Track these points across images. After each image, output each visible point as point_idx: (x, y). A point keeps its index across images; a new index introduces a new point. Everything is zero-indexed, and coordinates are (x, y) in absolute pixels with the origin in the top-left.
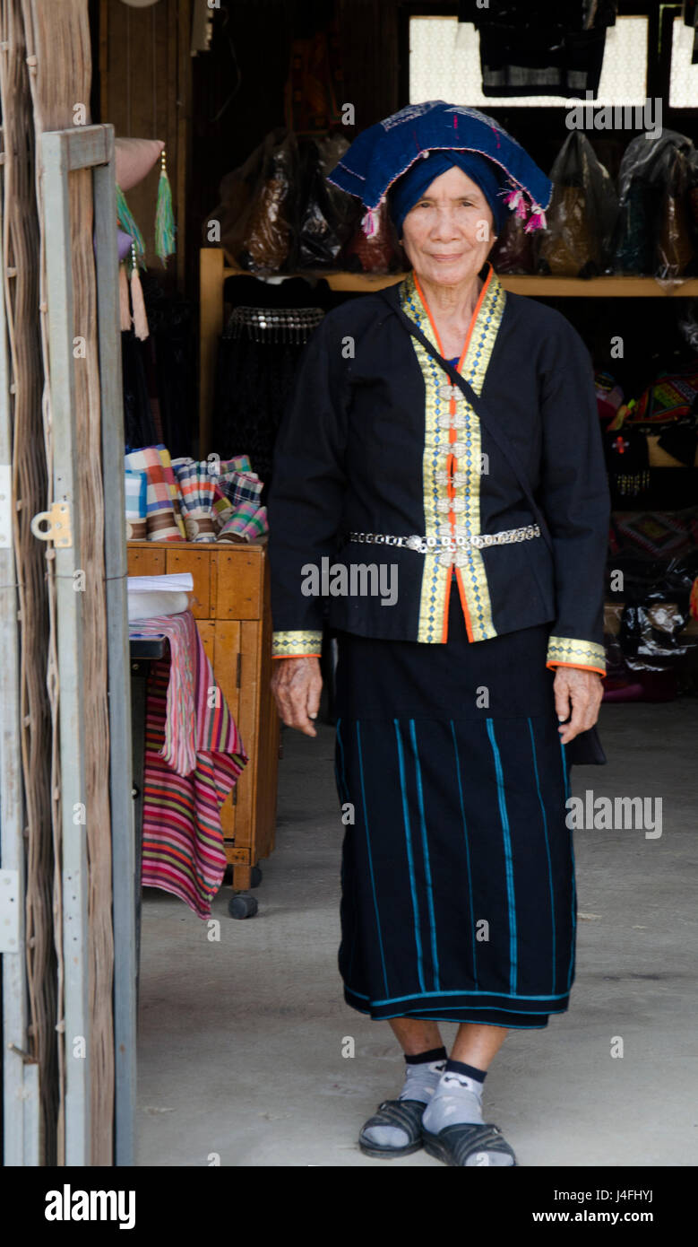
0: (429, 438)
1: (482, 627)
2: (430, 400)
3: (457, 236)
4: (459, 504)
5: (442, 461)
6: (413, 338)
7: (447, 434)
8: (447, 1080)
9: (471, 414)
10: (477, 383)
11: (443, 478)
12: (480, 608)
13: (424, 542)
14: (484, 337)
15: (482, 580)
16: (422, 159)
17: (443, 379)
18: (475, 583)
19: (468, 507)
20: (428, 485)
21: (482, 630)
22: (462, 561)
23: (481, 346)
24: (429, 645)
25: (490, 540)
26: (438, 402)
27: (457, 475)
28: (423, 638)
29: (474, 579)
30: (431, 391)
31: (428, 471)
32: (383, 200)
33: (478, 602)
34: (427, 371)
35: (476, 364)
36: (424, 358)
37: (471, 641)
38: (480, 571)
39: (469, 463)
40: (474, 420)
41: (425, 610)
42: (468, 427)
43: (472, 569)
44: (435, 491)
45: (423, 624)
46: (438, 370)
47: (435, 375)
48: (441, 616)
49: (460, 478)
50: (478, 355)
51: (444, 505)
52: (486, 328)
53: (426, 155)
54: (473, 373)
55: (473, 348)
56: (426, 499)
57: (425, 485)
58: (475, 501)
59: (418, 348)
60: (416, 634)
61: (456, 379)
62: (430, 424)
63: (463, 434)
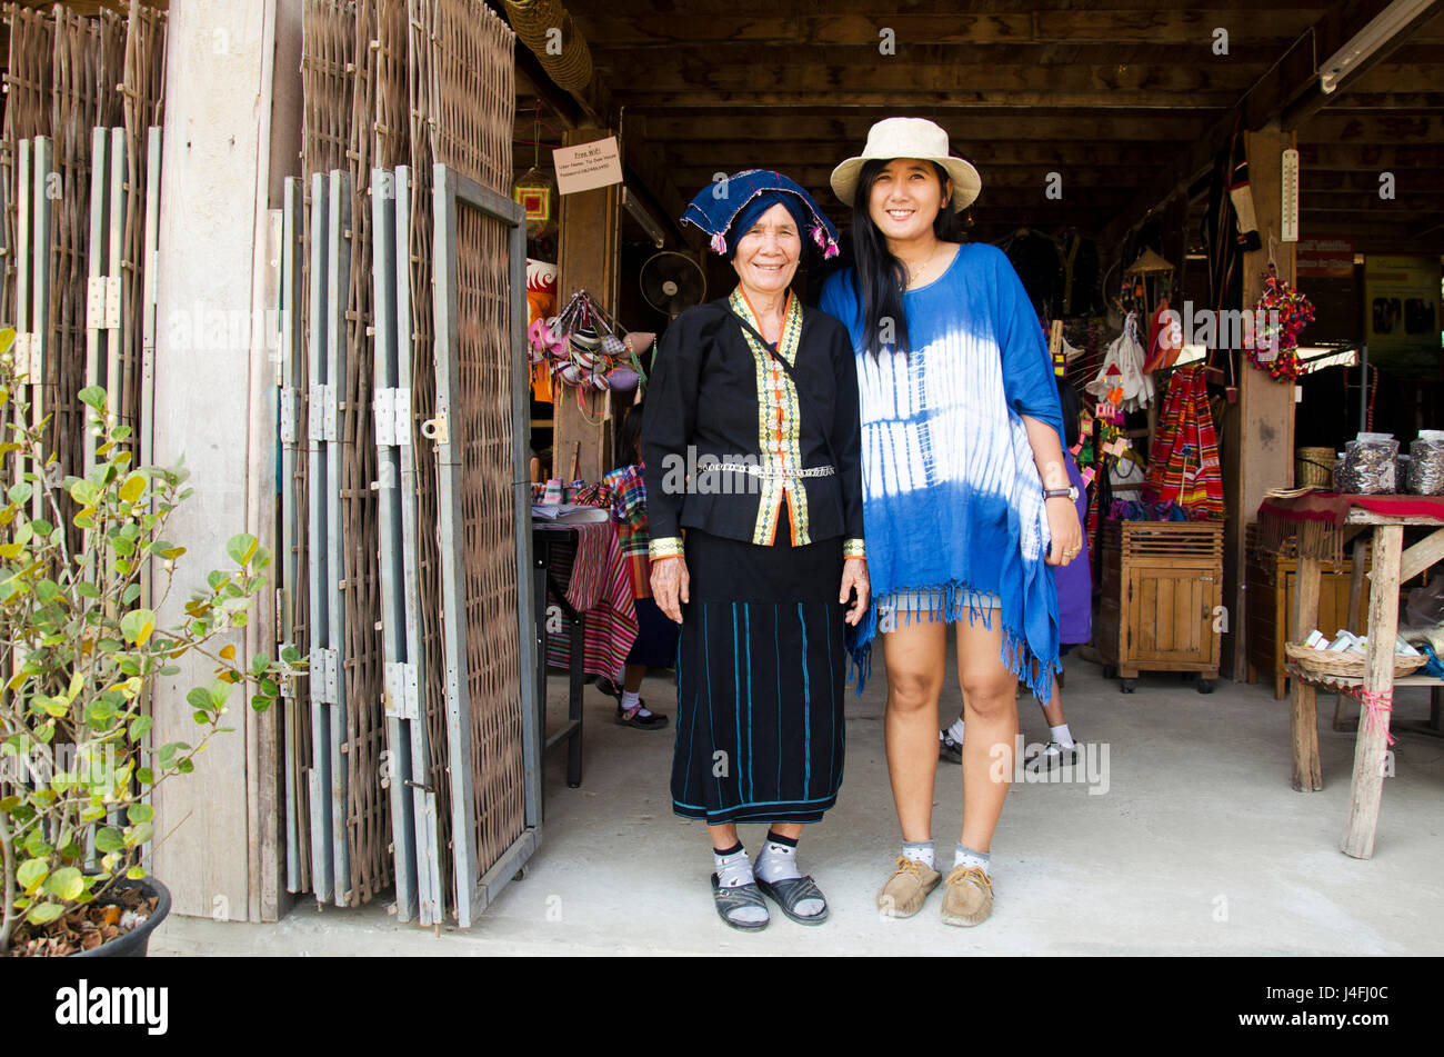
0: (761, 398)
1: (801, 535)
2: (760, 372)
3: (780, 252)
4: (785, 445)
5: (773, 413)
6: (743, 330)
7: (774, 394)
8: (773, 848)
9: (789, 380)
10: (791, 359)
11: (773, 424)
12: (801, 522)
13: (763, 470)
14: (793, 328)
15: (804, 501)
16: (757, 196)
17: (768, 357)
18: (799, 501)
19: (791, 448)
20: (763, 431)
21: (801, 538)
22: (790, 486)
23: (792, 334)
24: (761, 546)
25: (809, 473)
26: (765, 372)
27: (783, 423)
28: (756, 541)
29: (799, 500)
30: (759, 365)
31: (762, 420)
32: (729, 227)
33: (799, 518)
34: (755, 351)
35: (789, 346)
36: (752, 343)
37: (793, 545)
38: (803, 495)
39: (791, 413)
40: (792, 385)
41: (760, 521)
42: (788, 389)
43: (798, 493)
44: (768, 435)
45: (758, 530)
46: (763, 350)
47: (761, 354)
48: (772, 525)
49: (786, 426)
50: (791, 341)
51: (774, 445)
52: (794, 322)
53: (760, 194)
54: (787, 352)
55: (786, 336)
56: (761, 441)
57: (761, 431)
58: (796, 443)
59: (747, 335)
60: (752, 537)
61: (775, 356)
62: (760, 389)
63: (785, 393)
